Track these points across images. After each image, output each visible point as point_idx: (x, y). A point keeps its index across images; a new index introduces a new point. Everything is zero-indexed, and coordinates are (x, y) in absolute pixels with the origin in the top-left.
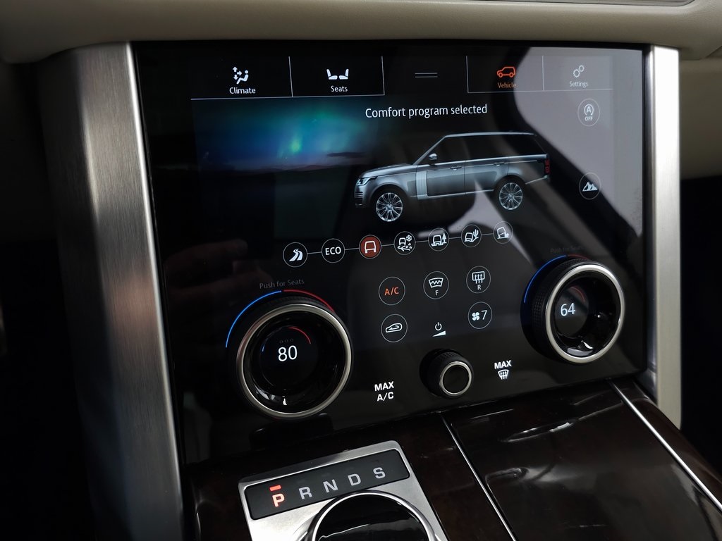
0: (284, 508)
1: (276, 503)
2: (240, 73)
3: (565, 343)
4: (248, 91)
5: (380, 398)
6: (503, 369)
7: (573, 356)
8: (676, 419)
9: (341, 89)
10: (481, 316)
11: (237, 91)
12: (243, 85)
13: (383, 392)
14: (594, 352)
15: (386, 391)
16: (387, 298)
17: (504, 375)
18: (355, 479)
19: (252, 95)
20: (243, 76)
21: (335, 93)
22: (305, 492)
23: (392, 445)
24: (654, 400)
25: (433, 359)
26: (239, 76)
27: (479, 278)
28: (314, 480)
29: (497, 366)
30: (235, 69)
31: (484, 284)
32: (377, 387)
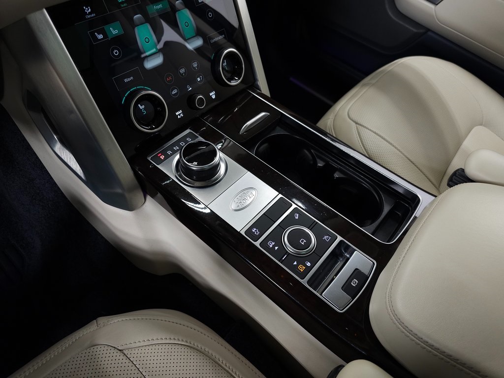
0: (165, 159)
1: (162, 158)
2: (87, 9)
3: (230, 80)
4: (93, 15)
5: (179, 117)
6: (213, 95)
7: (233, 83)
8: (268, 94)
9: (125, 5)
10: (200, 79)
11: (89, 16)
12: (90, 13)
13: (179, 115)
14: (239, 79)
15: (180, 114)
16: (168, 81)
17: (214, 97)
18: (182, 144)
19: (95, 17)
20: (88, 10)
21: (123, 7)
22: (169, 152)
23: (188, 131)
24: (261, 91)
25: (191, 98)
26: (87, 10)
27: (195, 65)
28: (171, 148)
29: (211, 94)
30: (84, 8)
31: (198, 67)
32: (177, 114)
